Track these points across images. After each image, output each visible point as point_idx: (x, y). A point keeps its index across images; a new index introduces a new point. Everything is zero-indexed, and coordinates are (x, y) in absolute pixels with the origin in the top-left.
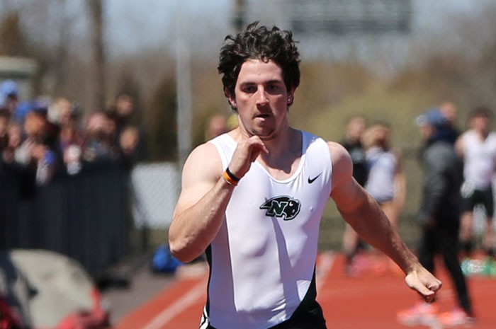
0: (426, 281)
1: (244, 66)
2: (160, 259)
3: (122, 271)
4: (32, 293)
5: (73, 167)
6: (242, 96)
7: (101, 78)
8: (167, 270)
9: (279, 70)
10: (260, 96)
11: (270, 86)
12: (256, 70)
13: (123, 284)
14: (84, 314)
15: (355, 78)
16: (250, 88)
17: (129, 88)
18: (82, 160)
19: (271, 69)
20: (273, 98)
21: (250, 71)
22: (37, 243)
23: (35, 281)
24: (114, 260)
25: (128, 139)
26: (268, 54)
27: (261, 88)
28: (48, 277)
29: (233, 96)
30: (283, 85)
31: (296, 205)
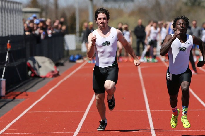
0: (137, 62)
1: (99, 14)
2: (71, 58)
3: (62, 61)
4: (40, 67)
5: (50, 35)
6: (98, 20)
7: (56, 13)
8: (73, 61)
9: (106, 15)
10: (102, 20)
11: (104, 19)
12: (101, 15)
13: (62, 65)
14: (53, 72)
15: (120, 13)
16: (100, 19)
17: (64, 16)
18: (52, 34)
19: (104, 15)
20: (105, 21)
21: (100, 15)
22: (41, 54)
23: (40, 64)
24: (60, 59)
25: (64, 28)
26: (104, 12)
27: (102, 19)
28: (43, 63)
29: (97, 21)
30: (106, 18)
31: (109, 42)
